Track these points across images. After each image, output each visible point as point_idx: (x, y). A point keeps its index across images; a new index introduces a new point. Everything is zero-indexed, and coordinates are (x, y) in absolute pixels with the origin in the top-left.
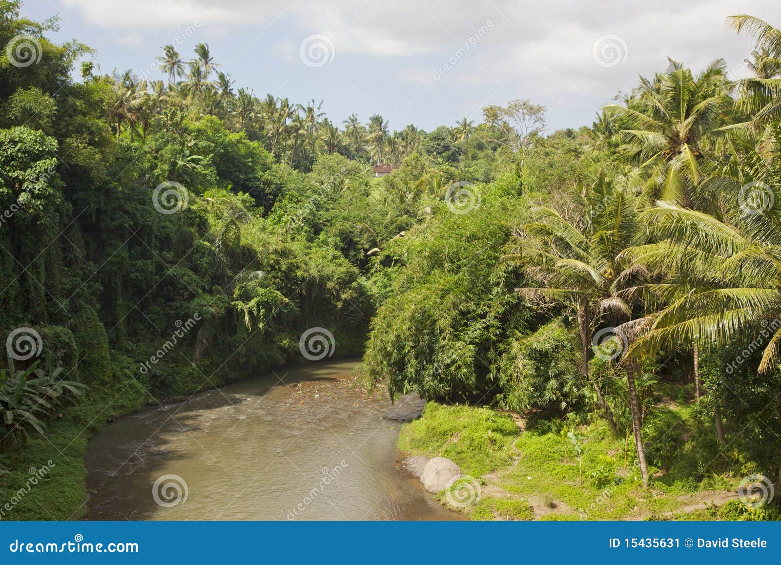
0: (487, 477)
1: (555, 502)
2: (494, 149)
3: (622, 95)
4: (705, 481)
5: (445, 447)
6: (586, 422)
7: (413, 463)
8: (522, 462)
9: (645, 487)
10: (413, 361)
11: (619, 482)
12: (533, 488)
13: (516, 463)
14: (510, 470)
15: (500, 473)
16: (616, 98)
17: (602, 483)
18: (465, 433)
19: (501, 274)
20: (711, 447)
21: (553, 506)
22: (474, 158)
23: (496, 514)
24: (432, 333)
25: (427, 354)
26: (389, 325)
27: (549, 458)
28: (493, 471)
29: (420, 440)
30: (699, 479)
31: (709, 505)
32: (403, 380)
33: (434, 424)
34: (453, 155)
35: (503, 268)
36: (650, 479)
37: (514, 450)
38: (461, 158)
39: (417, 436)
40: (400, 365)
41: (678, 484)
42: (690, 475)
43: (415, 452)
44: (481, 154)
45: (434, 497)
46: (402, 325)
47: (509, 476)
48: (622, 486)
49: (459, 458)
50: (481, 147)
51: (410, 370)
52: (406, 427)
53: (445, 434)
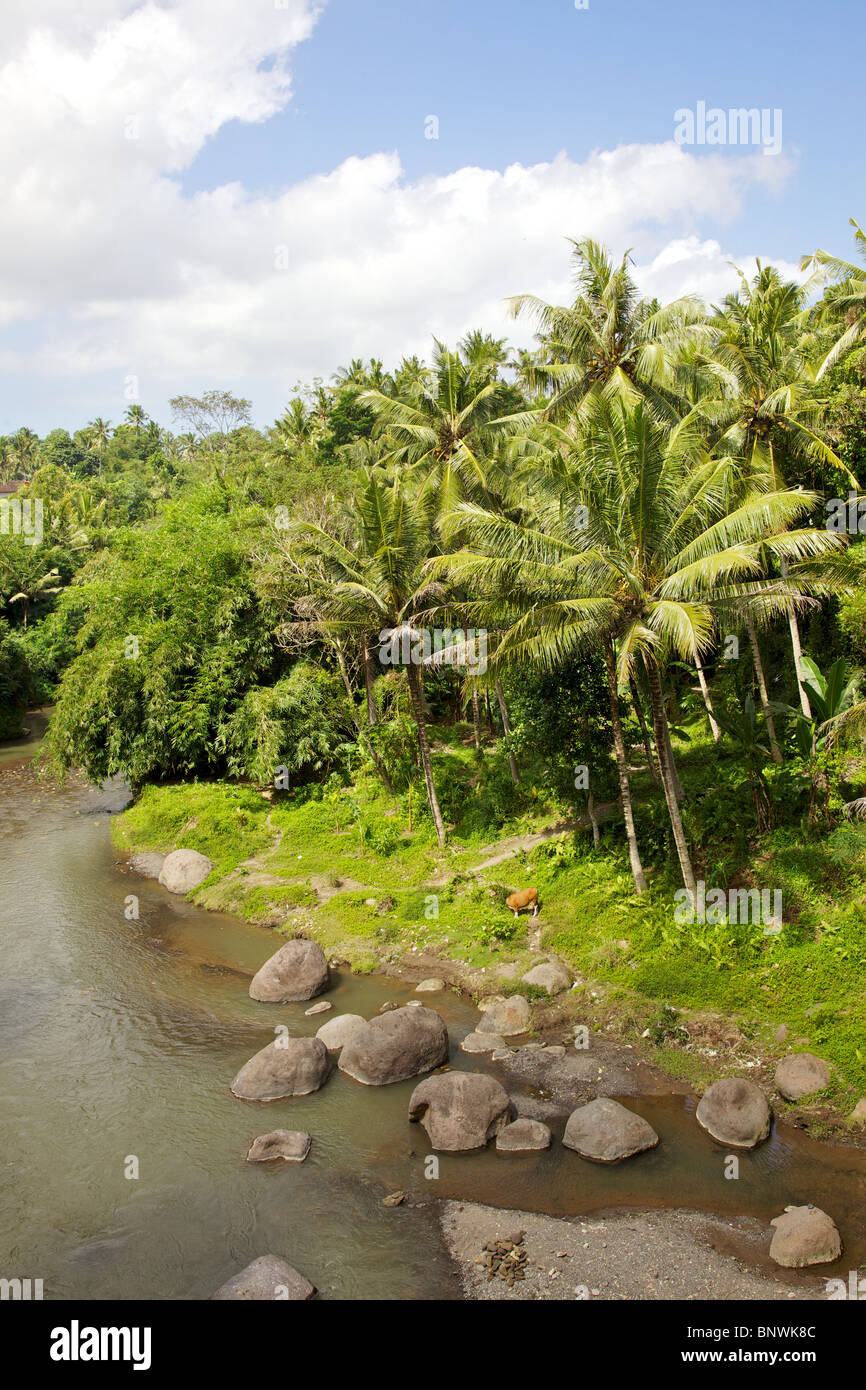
0: (247, 864)
1: (341, 880)
2: (143, 457)
3: (302, 387)
4: (506, 827)
5: (179, 837)
6: (348, 783)
7: (144, 860)
8: (285, 841)
9: (442, 845)
10: (118, 733)
11: (407, 844)
12: (308, 868)
13: (278, 842)
14: (273, 852)
15: (262, 857)
16: (296, 389)
17: (389, 850)
18: (204, 815)
19: (228, 614)
20: (507, 790)
21: (339, 885)
22: (118, 469)
23: (271, 905)
24: (139, 696)
25: (134, 722)
26: (82, 692)
27: (316, 830)
28: (252, 856)
29: (144, 833)
30: (500, 825)
31: (518, 852)
32: (104, 758)
33: (160, 810)
34: (89, 466)
35: (229, 605)
36: (447, 835)
37: (272, 828)
38: (99, 470)
39: (135, 828)
40: (100, 741)
41: (475, 835)
42: (489, 823)
43: (139, 848)
44: (127, 465)
45: (185, 899)
46: (99, 689)
47: (275, 859)
48: (411, 849)
49: (202, 845)
50: (124, 455)
51: (114, 743)
52: (119, 819)
53: (178, 820)
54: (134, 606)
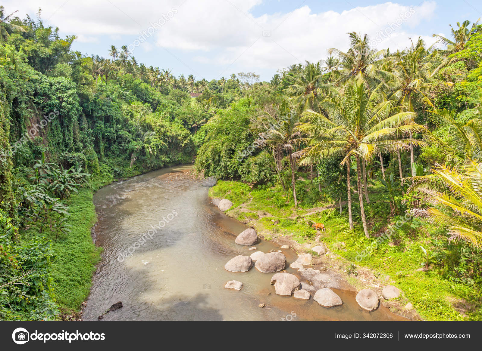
0: (242, 205)
1: (266, 213)
2: (234, 89)
3: (279, 71)
4: (315, 204)
5: (226, 195)
6: (274, 186)
7: (215, 201)
8: (253, 200)
9: (296, 207)
10: (213, 165)
11: (287, 205)
12: (258, 209)
13: (251, 200)
14: (249, 203)
15: (246, 204)
16: (278, 72)
17: (281, 206)
18: (232, 190)
19: (245, 135)
20: (317, 193)
21: (265, 214)
22: (227, 91)
23: (246, 218)
24: (219, 156)
25: (217, 162)
26: (204, 153)
27: (262, 198)
28: (243, 203)
29: (216, 193)
30: (313, 203)
31: (317, 212)
32: (209, 172)
33: (221, 187)
34: (219, 90)
35: (245, 133)
36: (297, 204)
37: (250, 196)
38: (222, 91)
39: (215, 192)
40: (208, 167)
41: (306, 205)
42: (310, 202)
43: (215, 197)
44: (230, 90)
45: (224, 213)
46: (208, 153)
47: (249, 205)
48: (288, 207)
49: (231, 199)
50: (229, 88)
51: (212, 168)
52: (211, 189)
53: (225, 191)
54: (220, 131)
